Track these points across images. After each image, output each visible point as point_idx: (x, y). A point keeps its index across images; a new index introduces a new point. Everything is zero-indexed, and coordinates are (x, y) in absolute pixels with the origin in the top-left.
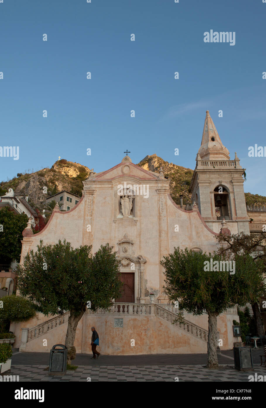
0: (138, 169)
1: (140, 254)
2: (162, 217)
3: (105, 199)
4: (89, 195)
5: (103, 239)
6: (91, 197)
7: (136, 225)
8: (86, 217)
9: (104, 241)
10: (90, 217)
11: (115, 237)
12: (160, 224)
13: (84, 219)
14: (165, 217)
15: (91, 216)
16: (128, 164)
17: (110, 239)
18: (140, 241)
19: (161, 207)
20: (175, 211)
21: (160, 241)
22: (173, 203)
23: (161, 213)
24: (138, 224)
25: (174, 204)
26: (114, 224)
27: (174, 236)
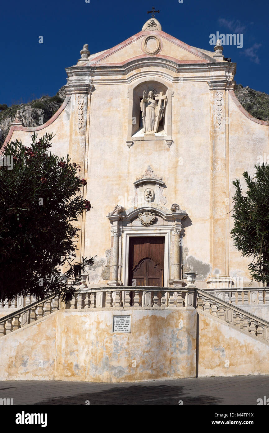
0: (173, 42)
1: (175, 203)
2: (218, 134)
3: (110, 101)
4: (79, 95)
5: (107, 177)
6: (83, 98)
7: (168, 150)
8: (73, 137)
9: (109, 181)
10: (82, 136)
11: (129, 173)
12: (214, 147)
13: (71, 140)
14: (223, 133)
15: (84, 133)
16: (154, 33)
17: (120, 177)
18: (176, 180)
19: (216, 115)
20: (243, 122)
21: (214, 178)
22: (240, 107)
23: (217, 127)
24: (173, 147)
25: (241, 110)
26: (126, 149)
27: (239, 168)
